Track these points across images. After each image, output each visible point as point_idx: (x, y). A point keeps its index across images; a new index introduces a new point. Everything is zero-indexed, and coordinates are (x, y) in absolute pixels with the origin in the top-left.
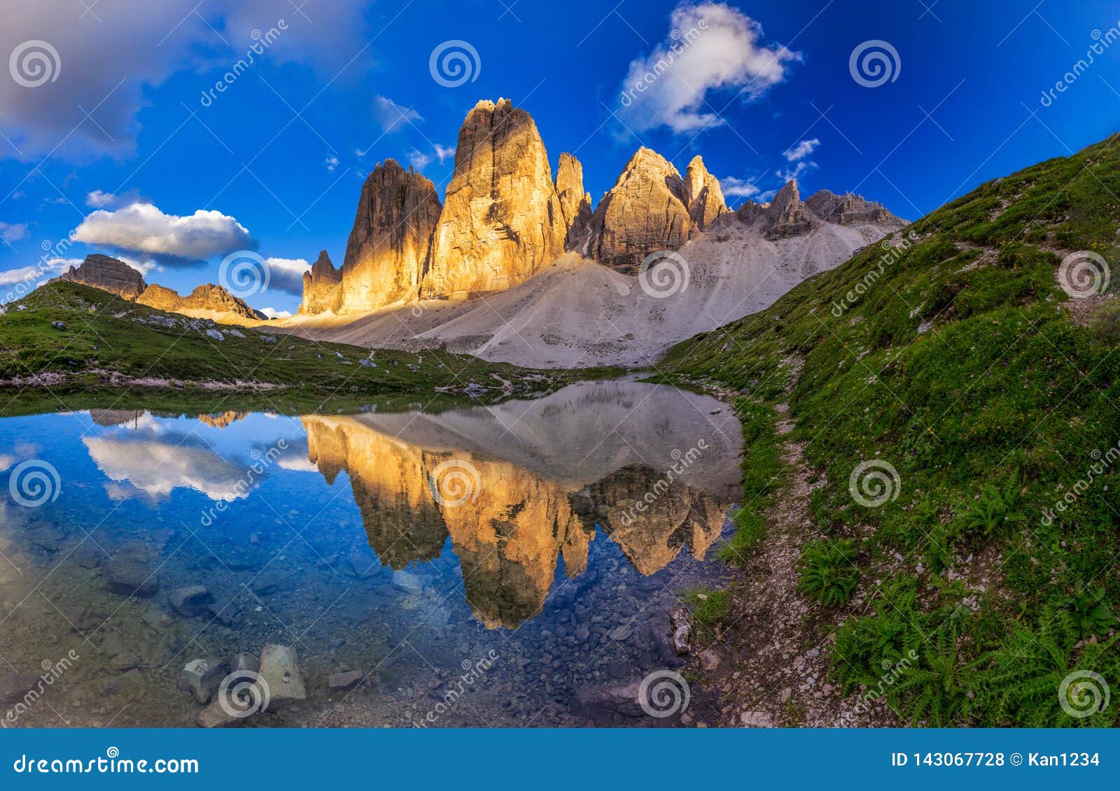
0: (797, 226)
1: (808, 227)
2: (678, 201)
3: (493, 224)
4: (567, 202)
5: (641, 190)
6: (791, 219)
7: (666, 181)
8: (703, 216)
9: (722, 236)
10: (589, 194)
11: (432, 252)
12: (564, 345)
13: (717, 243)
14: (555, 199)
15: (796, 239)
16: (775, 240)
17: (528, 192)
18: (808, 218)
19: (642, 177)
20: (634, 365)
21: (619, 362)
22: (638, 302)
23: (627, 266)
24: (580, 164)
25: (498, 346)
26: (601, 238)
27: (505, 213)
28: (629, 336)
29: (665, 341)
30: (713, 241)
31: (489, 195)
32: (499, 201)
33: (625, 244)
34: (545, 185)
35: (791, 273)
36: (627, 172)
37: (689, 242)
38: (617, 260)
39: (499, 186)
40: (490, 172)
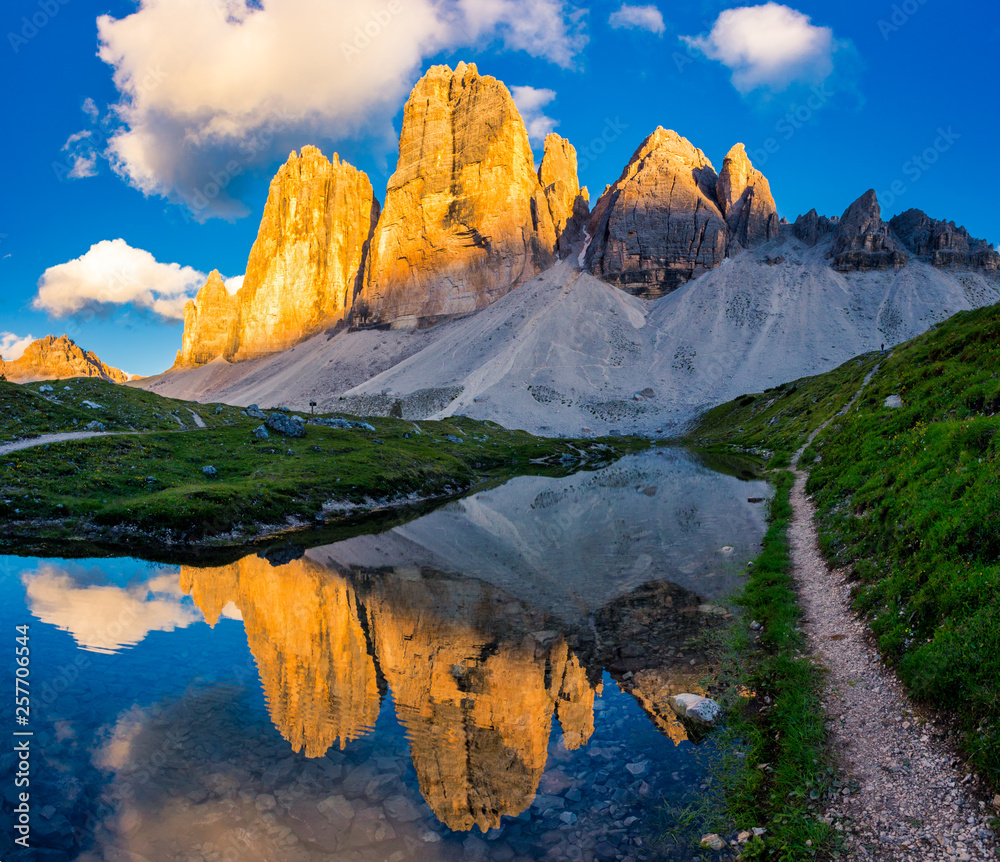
0: (875, 256)
1: (891, 259)
2: (711, 204)
3: (454, 228)
4: (556, 199)
5: (658, 186)
6: (868, 244)
7: (694, 175)
8: (746, 227)
9: (772, 255)
10: (586, 189)
11: (367, 264)
12: (560, 402)
13: (765, 266)
14: (540, 196)
15: (875, 275)
16: (845, 271)
17: (502, 186)
18: (891, 247)
19: (660, 169)
20: (658, 435)
21: (636, 431)
22: (658, 338)
23: (640, 285)
24: (573, 148)
25: (472, 403)
26: (604, 247)
27: (471, 214)
28: (648, 392)
29: (696, 403)
30: (760, 262)
31: (447, 190)
32: (462, 198)
33: (638, 257)
34: (526, 178)
35: (867, 321)
36: (639, 162)
37: (727, 260)
38: (627, 277)
39: (462, 179)
40: (449, 160)
